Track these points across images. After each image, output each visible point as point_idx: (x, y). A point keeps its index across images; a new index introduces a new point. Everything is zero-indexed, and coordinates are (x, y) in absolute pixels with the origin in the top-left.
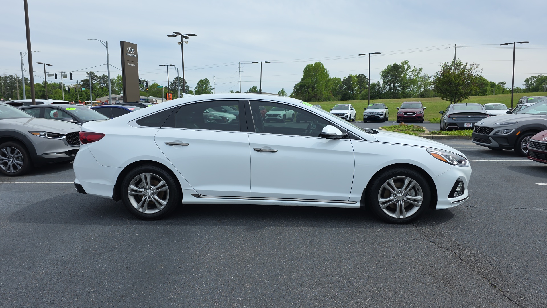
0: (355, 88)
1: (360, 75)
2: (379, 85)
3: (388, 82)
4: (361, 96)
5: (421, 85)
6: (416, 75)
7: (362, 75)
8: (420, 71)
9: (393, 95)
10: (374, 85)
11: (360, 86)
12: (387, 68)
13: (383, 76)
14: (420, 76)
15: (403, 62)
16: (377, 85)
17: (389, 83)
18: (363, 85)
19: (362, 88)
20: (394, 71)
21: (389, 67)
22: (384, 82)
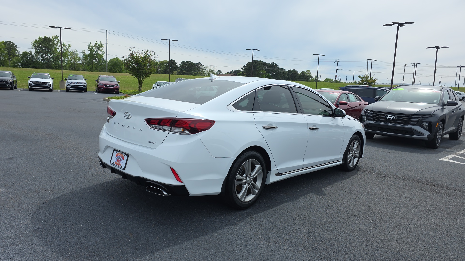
0: (2, 54)
1: (7, 41)
2: (31, 54)
3: (40, 52)
4: (13, 63)
5: (71, 59)
6: (66, 50)
7: (10, 42)
8: (69, 46)
9: (46, 65)
10: (25, 54)
11: (9, 52)
12: (38, 40)
13: (34, 46)
14: (69, 51)
15: (53, 36)
16: (29, 54)
17: (42, 54)
18: (12, 52)
19: (11, 55)
20: (45, 43)
21: (40, 38)
22: (36, 52)
